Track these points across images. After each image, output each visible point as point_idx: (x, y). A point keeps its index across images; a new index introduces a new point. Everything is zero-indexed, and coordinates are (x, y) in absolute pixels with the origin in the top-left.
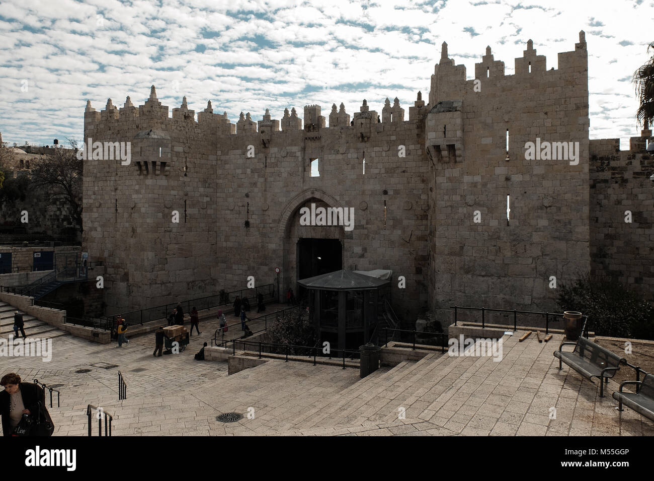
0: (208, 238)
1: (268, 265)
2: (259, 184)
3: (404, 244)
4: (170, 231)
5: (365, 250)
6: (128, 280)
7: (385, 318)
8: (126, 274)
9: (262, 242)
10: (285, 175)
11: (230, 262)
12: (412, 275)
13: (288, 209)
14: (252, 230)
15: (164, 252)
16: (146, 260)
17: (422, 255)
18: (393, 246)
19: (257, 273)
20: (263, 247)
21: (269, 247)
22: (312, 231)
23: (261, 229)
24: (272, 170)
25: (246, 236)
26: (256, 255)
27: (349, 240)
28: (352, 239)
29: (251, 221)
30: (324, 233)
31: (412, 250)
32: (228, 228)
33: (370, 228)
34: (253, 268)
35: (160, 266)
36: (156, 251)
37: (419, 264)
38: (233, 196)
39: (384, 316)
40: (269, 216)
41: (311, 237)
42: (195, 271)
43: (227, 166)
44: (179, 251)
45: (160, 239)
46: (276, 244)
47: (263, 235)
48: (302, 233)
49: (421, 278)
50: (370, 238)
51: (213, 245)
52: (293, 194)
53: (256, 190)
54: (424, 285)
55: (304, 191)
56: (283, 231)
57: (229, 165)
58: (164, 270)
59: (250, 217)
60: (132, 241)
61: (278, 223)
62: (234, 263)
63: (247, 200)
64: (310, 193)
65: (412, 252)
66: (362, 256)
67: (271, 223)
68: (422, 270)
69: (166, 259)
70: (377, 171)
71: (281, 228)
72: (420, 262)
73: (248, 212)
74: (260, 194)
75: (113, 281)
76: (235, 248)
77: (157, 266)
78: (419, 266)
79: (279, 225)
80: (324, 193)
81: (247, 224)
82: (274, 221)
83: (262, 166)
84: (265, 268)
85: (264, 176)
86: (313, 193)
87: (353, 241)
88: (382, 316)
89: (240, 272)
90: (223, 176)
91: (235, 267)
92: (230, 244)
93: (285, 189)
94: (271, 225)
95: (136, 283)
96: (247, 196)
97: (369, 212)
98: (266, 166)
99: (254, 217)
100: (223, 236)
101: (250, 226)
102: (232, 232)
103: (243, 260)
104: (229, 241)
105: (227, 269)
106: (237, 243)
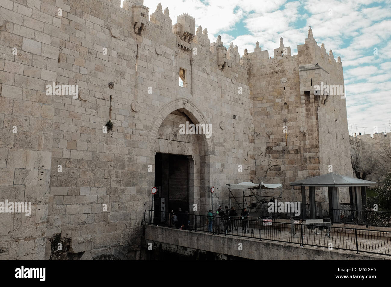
1: (137, 185)
2: (127, 76)
3: (244, 161)
5: (223, 166)
9: (130, 153)
10: (158, 75)
11: (76, 184)
13: (160, 116)
14: (115, 135)
17: (253, 170)
18: (239, 163)
19: (120, 198)
20: (130, 160)
21: (139, 161)
23: (128, 136)
24: (143, 64)
25: (107, 143)
26: (120, 171)
27: (213, 156)
29: (115, 123)
30: (179, 149)
31: (248, 166)
32: (74, 127)
33: (226, 146)
34: (115, 190)
38: (87, 81)
40: (139, 120)
41: (168, 153)
43: (79, 33)
46: (147, 157)
47: (132, 145)
48: (159, 147)
50: (226, 155)
52: (167, 100)
53: (123, 82)
55: (178, 100)
57: (82, 33)
59: (113, 116)
61: (149, 131)
62: (83, 184)
63: (109, 92)
64: (182, 103)
65: (249, 168)
66: (222, 172)
67: (141, 130)
70: (228, 98)
72: (252, 176)
73: (110, 110)
74: (128, 89)
76: (87, 161)
79: (150, 133)
80: (194, 106)
81: (109, 125)
82: (145, 127)
83: (132, 54)
84: (132, 190)
85: (133, 68)
86: (184, 104)
87: (215, 157)
89: (94, 198)
90: (71, 44)
91: (83, 191)
92: (76, 155)
93: (159, 91)
94: (141, 132)
96: (111, 85)
97: (225, 132)
98: (137, 57)
99: (119, 117)
100: (66, 141)
101: (114, 129)
102: (82, 135)
103: (99, 179)
104: (76, 150)
105: (69, 197)
106: (90, 154)
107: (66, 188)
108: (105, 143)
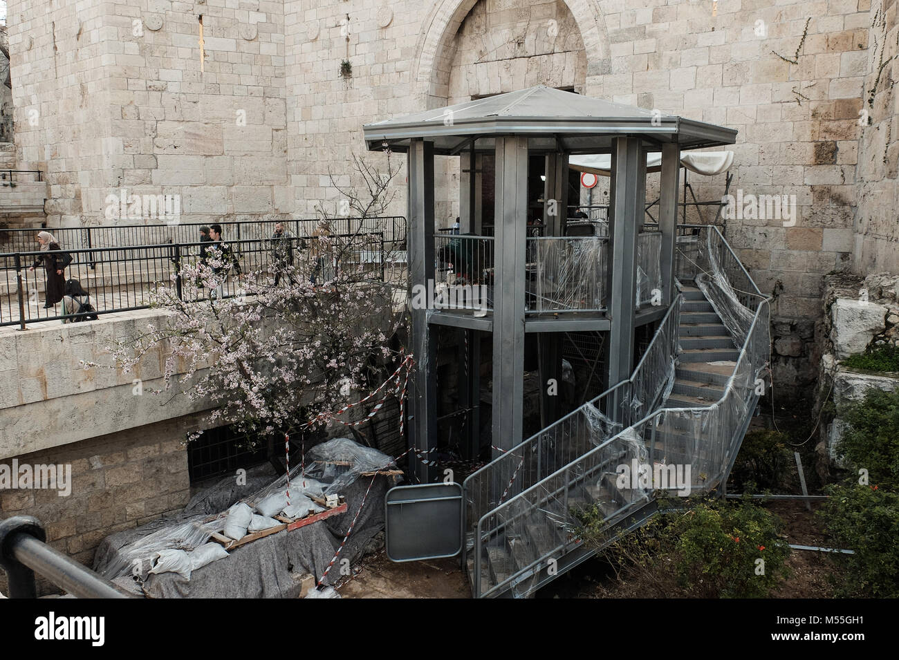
0: (264, 115)
1: (393, 169)
3: (778, 69)
4: (162, 90)
5: (646, 102)
6: (81, 209)
7: (705, 291)
8: (78, 197)
9: (380, 110)
11: (315, 170)
12: (800, 169)
14: (356, 83)
15: (148, 139)
16: (105, 158)
17: (840, 101)
18: (738, 81)
22: (504, 74)
23: (376, 78)
25: (346, 100)
27: (601, 77)
28: (609, 72)
29: (355, 62)
30: (531, 75)
31: (805, 84)
32: (307, 86)
33: (664, 32)
35: (139, 172)
36: (125, 135)
37: (827, 131)
39: (701, 286)
40: (394, 41)
42: (233, 190)
44: (188, 140)
45: (136, 108)
47: (382, 94)
48: (477, 82)
49: (829, 176)
50: (665, 61)
51: (277, 130)
54: (840, 201)
56: (428, 76)
58: (151, 182)
59: (351, 52)
60: (81, 116)
61: (416, 57)
63: (344, 9)
65: (805, 92)
67: (398, 60)
68: (837, 149)
69: (154, 156)
71: (421, 69)
72: (833, 125)
73: (348, 40)
75: (61, 214)
76: (324, 135)
77: (131, 172)
78: (829, 139)
79: (417, 61)
81: (346, 69)
82: (406, 53)
88: (696, 286)
89: (335, 193)
91: (323, 181)
92: (312, 127)
94: (398, 65)
95: (93, 214)
99: (361, 49)
100: (300, 109)
101: (353, 74)
102: (316, 94)
103: (340, 162)
104: (311, 120)
105: (308, 189)
106: (326, 123)
107: (305, 177)
108: (343, 101)
